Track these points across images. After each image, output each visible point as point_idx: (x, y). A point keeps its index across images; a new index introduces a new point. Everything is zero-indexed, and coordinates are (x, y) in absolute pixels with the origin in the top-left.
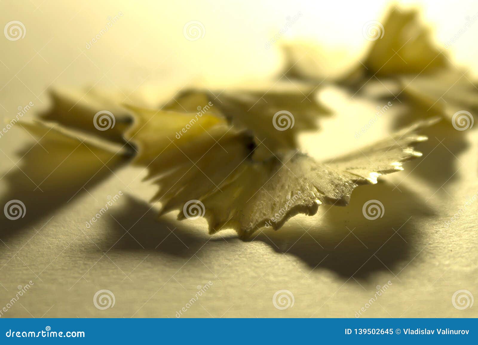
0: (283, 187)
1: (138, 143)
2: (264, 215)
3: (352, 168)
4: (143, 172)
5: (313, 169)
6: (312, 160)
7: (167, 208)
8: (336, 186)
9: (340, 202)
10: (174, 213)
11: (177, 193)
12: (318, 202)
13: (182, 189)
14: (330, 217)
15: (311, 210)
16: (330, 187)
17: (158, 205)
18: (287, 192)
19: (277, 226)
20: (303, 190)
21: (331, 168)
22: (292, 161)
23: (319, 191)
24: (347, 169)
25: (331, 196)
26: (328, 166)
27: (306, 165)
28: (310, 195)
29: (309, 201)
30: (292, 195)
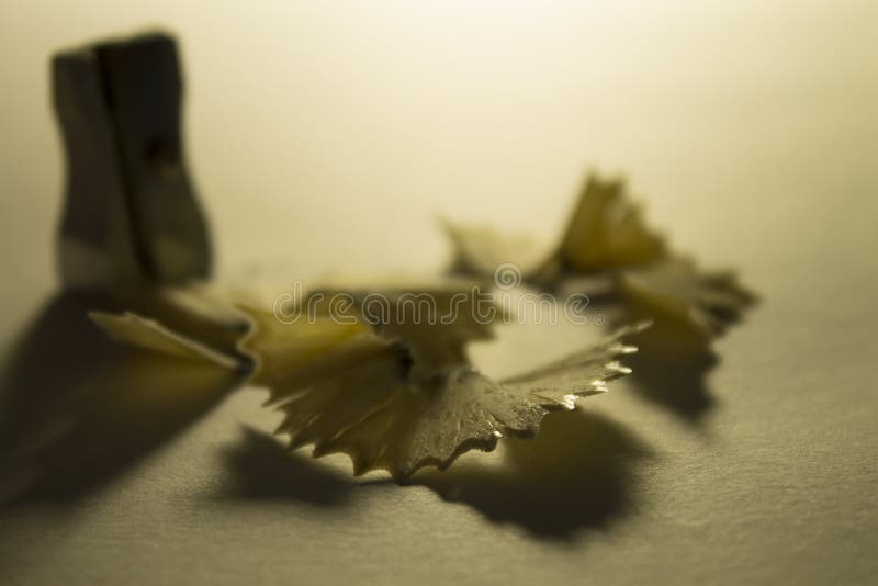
0: (449, 414)
1: (256, 356)
2: (427, 451)
3: (539, 390)
4: (263, 394)
5: (488, 391)
6: (485, 379)
7: (298, 442)
8: (520, 413)
9: (525, 434)
10: (308, 449)
11: (311, 422)
12: (497, 434)
13: (316, 417)
14: (513, 455)
15: (488, 444)
16: (513, 415)
17: (286, 438)
18: (455, 421)
19: (444, 465)
20: (476, 419)
21: (512, 389)
22: (460, 381)
23: (497, 419)
24: (533, 391)
25: (515, 426)
26: (506, 387)
27: (479, 387)
28: (485, 425)
29: (486, 434)
30: (462, 424)
